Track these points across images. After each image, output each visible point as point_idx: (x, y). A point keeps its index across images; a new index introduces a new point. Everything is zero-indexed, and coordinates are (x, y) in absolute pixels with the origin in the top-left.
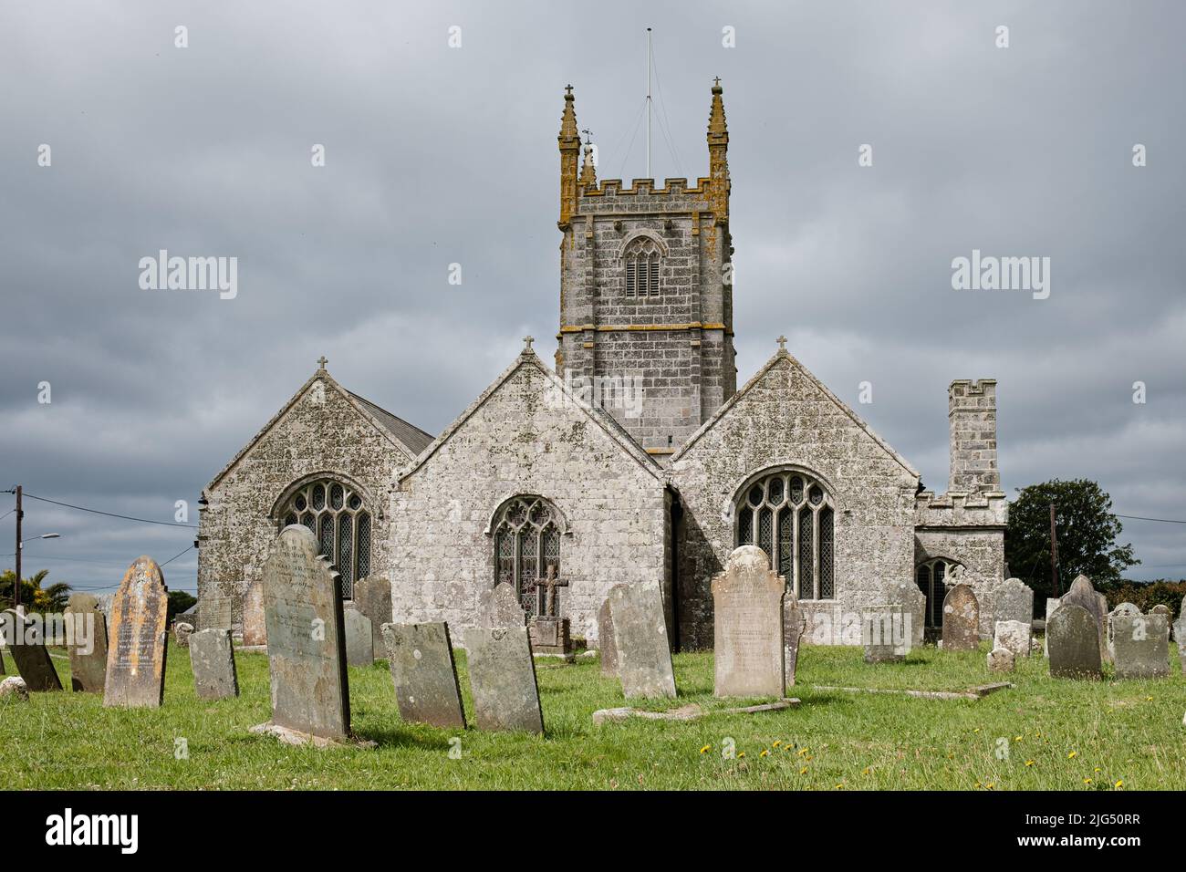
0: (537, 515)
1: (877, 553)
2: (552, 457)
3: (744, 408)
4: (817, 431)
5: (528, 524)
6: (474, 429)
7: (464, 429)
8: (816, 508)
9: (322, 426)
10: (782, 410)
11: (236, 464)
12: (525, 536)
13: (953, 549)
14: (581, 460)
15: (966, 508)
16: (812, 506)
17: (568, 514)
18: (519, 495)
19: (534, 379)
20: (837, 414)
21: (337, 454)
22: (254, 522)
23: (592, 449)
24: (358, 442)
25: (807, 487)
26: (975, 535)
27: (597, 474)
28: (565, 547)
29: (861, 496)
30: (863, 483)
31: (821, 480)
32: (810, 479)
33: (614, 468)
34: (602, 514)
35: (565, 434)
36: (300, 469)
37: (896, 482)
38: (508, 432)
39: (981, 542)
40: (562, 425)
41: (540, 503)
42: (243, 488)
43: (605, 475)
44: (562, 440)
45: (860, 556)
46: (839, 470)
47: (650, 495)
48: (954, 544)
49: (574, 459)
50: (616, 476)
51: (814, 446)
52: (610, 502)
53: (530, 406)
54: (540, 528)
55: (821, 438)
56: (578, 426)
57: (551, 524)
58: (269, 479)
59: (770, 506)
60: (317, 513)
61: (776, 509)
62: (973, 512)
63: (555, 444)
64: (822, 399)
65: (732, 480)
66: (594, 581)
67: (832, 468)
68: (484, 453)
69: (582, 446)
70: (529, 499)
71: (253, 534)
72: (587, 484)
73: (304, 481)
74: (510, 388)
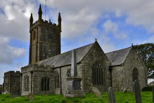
2: (136, 62)
28: (138, 76)
34: (140, 71)
40: (136, 58)
70: (135, 68)
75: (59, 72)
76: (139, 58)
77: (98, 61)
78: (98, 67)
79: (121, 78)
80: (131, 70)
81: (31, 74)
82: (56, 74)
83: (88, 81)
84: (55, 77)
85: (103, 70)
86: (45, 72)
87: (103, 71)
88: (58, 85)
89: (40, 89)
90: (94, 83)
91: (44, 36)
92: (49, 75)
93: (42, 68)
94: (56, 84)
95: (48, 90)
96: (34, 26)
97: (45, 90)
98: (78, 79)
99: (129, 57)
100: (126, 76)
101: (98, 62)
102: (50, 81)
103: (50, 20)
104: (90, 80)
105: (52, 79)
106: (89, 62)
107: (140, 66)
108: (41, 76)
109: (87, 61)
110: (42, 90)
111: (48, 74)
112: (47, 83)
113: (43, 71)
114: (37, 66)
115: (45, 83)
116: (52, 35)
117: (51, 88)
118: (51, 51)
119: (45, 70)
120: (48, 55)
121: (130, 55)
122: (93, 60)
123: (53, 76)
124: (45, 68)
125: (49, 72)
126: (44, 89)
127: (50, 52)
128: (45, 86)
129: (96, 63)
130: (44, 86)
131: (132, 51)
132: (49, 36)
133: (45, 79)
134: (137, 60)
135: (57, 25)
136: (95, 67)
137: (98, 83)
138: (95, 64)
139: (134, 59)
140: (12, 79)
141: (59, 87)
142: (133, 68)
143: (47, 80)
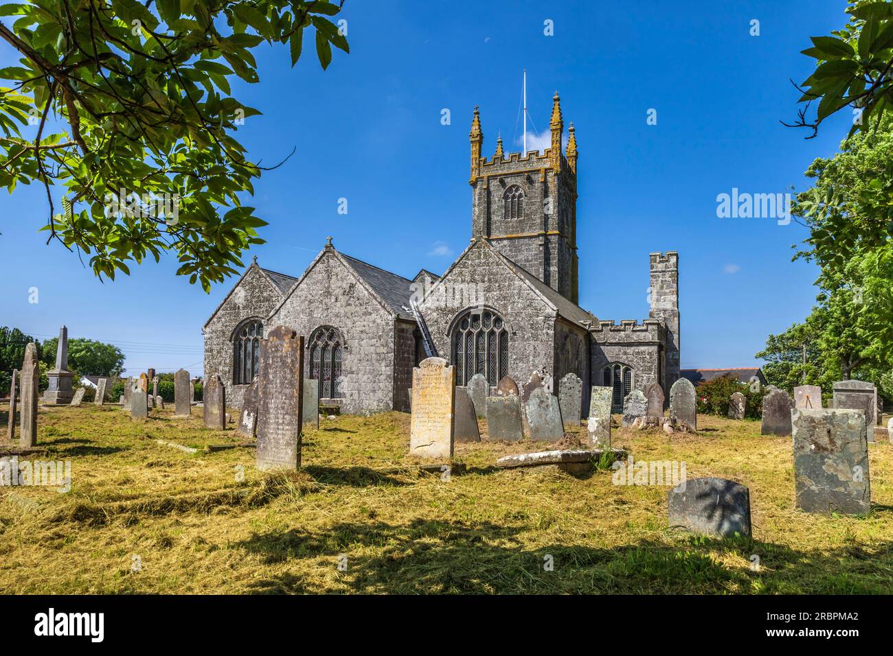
0: (331, 337)
1: (531, 358)
2: (338, 304)
3: (457, 272)
4: (497, 285)
5: (326, 342)
6: (302, 290)
7: (298, 290)
8: (497, 331)
9: (253, 292)
10: (478, 272)
11: (216, 313)
12: (324, 349)
13: (625, 357)
14: (353, 306)
15: (633, 331)
16: (495, 329)
17: (345, 336)
18: (321, 326)
19: (331, 261)
20: (509, 273)
21: (260, 307)
22: (223, 344)
23: (358, 299)
24: (269, 300)
25: (493, 318)
26: (638, 348)
27: (360, 313)
28: (345, 355)
29: (522, 324)
30: (523, 315)
31: (499, 314)
32: (494, 314)
33: (370, 310)
34: (363, 336)
35: (345, 291)
36: (243, 315)
37: (543, 314)
38: (318, 290)
39: (643, 352)
40: (344, 286)
41: (332, 330)
42: (219, 326)
43: (365, 314)
44: (344, 294)
45: (521, 360)
46: (509, 307)
47: (387, 324)
48: (625, 353)
49: (350, 305)
50: (370, 314)
51: (495, 293)
52: (367, 328)
53: (329, 276)
54: (332, 344)
55: (500, 288)
56: (352, 286)
57: (338, 342)
58: (230, 321)
59: (472, 330)
60: (252, 338)
61: (475, 331)
62: (638, 333)
63: (340, 297)
64: (501, 264)
65: (450, 316)
66: (358, 374)
67: (505, 306)
68: (307, 303)
69: (353, 297)
70: (327, 328)
71: (223, 349)
72: (356, 319)
73: (246, 322)
74: (320, 265)
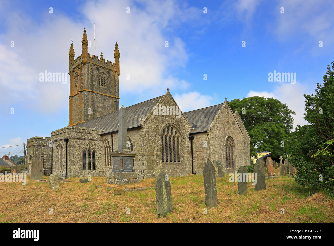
17: (234, 141)
34: (238, 142)
58: (159, 123)
73: (167, 125)
75: (110, 141)
76: (235, 121)
77: (171, 124)
78: (172, 134)
79: (206, 153)
80: (223, 141)
81: (65, 143)
82: (106, 143)
83: (154, 156)
84: (105, 148)
85: (180, 139)
86: (88, 140)
87: (180, 141)
88: (109, 161)
89: (80, 167)
90: (165, 160)
91: (92, 81)
92: (95, 145)
93: (83, 134)
94: (106, 159)
95: (94, 169)
96: (76, 65)
97: (89, 169)
98: (128, 154)
99: (221, 120)
100: (215, 149)
101: (171, 126)
102: (97, 155)
103: (102, 56)
104: (157, 155)
105: (100, 152)
106: (157, 126)
107: (238, 134)
108: (82, 146)
109: (153, 124)
110: (84, 169)
111: (93, 143)
112: (92, 158)
113: (85, 139)
114: (74, 130)
115: (89, 158)
116: (105, 80)
117: (98, 166)
118: (104, 105)
119: (88, 137)
120: (99, 111)
121: (221, 117)
122: (162, 124)
123: (101, 147)
124: (87, 134)
125: (94, 140)
126: (87, 167)
127: (102, 107)
128: (89, 163)
129: (168, 128)
130: (87, 162)
131: (225, 110)
132: (99, 82)
133: (89, 151)
134: (233, 123)
135: (112, 64)
136: (166, 133)
137: (171, 159)
138: (166, 129)
139: (228, 122)
140: (38, 150)
141: (111, 165)
142: (227, 137)
143: (92, 154)
